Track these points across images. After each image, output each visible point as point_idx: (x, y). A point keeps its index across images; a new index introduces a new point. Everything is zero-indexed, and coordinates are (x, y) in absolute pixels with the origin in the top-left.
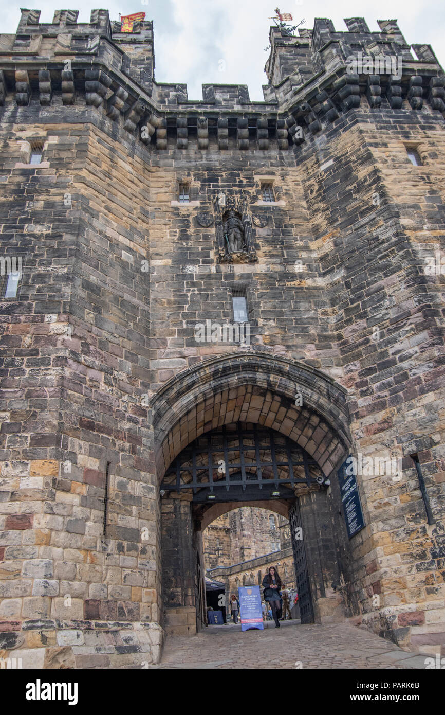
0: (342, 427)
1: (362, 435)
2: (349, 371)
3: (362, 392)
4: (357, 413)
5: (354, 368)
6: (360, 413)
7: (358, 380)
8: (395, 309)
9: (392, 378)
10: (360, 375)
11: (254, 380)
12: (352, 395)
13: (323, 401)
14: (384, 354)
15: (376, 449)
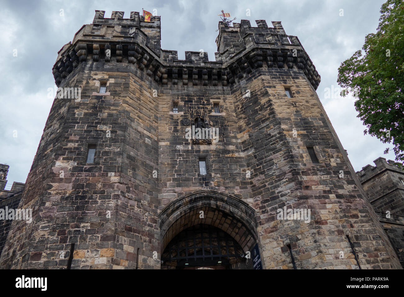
0: (253, 229)
1: (263, 234)
2: (256, 201)
3: (263, 211)
4: (260, 222)
5: (258, 199)
6: (262, 222)
7: (261, 205)
8: (278, 170)
9: (277, 205)
10: (262, 202)
11: (210, 204)
12: (258, 213)
13: (243, 215)
14: (274, 193)
15: (270, 241)
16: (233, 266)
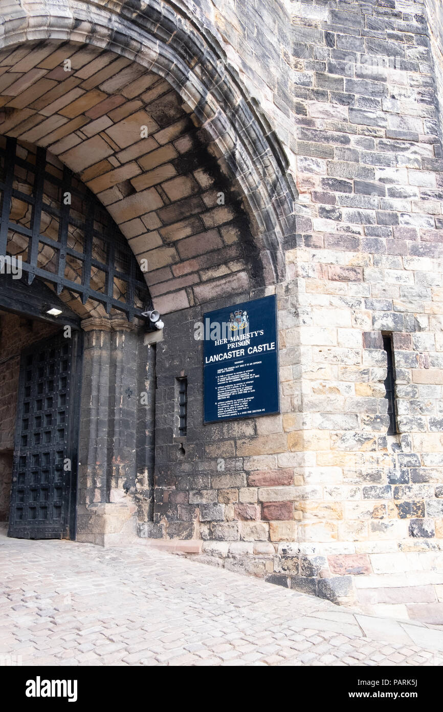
1: (311, 274)
2: (306, 169)
3: (323, 210)
4: (308, 238)
5: (314, 167)
6: (314, 239)
7: (319, 189)
8: (397, 120)
9: (374, 212)
10: (324, 182)
12: (305, 206)
14: (368, 172)
15: (331, 304)
16: (98, 339)
